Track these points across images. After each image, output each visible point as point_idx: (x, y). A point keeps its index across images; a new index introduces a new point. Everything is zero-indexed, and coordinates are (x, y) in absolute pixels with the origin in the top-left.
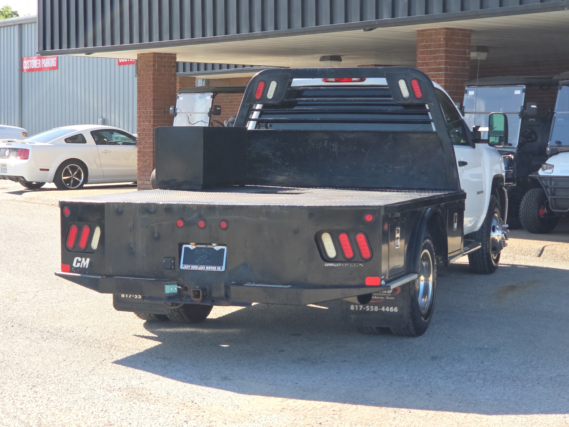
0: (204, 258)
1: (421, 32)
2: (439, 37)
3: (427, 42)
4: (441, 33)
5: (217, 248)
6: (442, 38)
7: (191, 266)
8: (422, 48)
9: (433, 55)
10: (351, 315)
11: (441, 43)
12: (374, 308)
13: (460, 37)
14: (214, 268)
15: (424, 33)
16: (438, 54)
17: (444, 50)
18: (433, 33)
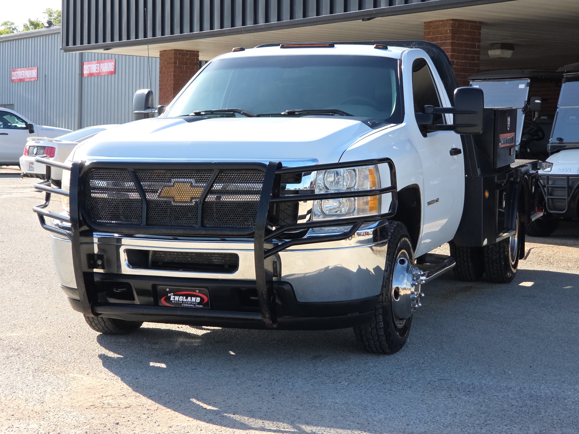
1: (428, 24)
3: (434, 34)
4: (448, 25)
6: (448, 30)
11: (447, 35)
13: (469, 30)
15: (432, 24)
16: (444, 47)
17: (450, 42)
18: (440, 25)
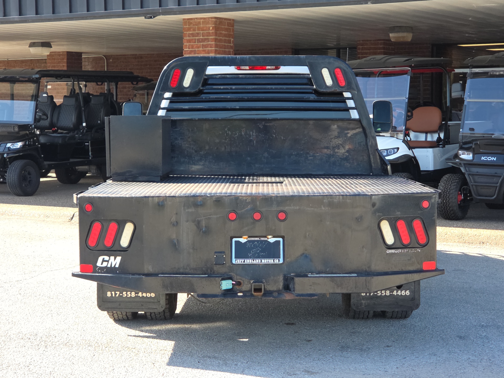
0: (258, 251)
1: (188, 21)
2: (208, 26)
3: (194, 30)
4: (210, 22)
5: (272, 240)
6: (211, 27)
7: (244, 260)
8: (189, 37)
9: (202, 43)
10: (362, 301)
11: (210, 31)
12: (386, 293)
13: (226, 27)
14: (271, 261)
15: (191, 21)
16: (207, 42)
17: (213, 38)
18: (201, 22)
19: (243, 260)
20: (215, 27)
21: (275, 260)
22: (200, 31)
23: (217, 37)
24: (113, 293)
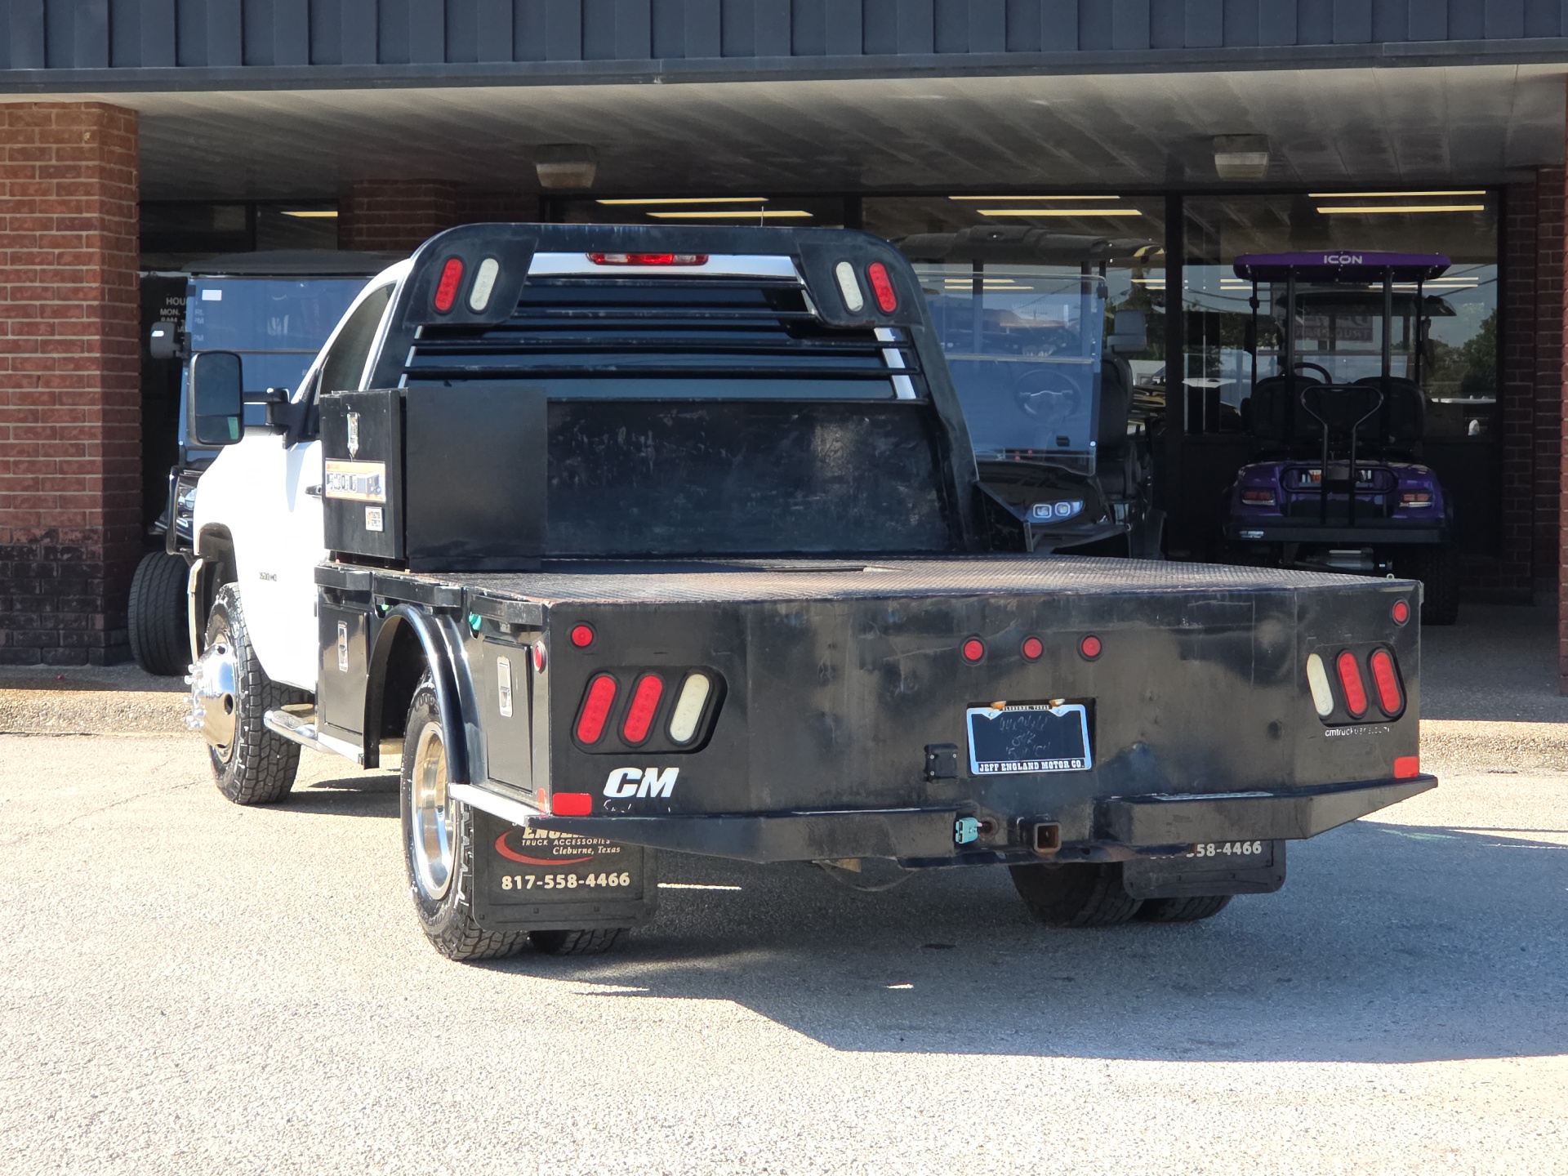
1: (7, 111)
2: (75, 128)
3: (30, 140)
4: (83, 117)
5: (1060, 709)
6: (86, 131)
7: (1000, 764)
8: (11, 159)
9: (55, 181)
10: (1151, 874)
11: (83, 145)
12: (1206, 849)
13: (122, 133)
14: (1062, 765)
15: (21, 112)
16: (73, 178)
17: (95, 166)
18: (53, 117)
19: (997, 766)
20: (100, 132)
21: (1073, 762)
22: (48, 142)
23: (103, 164)
24: (518, 879)
